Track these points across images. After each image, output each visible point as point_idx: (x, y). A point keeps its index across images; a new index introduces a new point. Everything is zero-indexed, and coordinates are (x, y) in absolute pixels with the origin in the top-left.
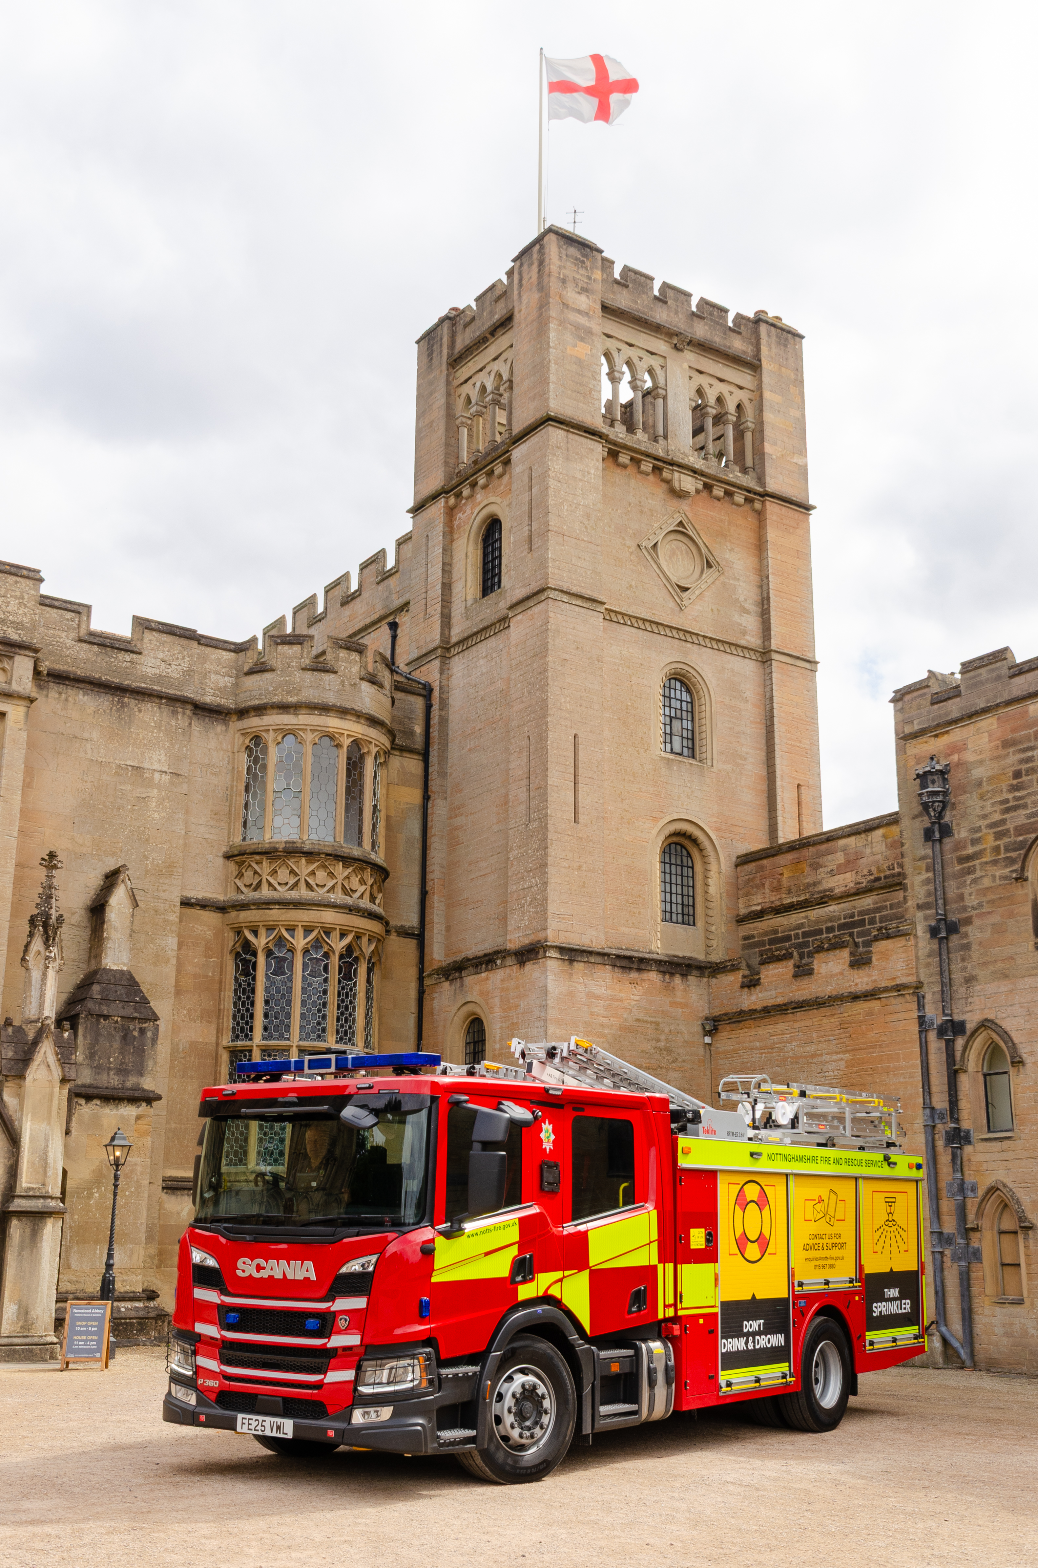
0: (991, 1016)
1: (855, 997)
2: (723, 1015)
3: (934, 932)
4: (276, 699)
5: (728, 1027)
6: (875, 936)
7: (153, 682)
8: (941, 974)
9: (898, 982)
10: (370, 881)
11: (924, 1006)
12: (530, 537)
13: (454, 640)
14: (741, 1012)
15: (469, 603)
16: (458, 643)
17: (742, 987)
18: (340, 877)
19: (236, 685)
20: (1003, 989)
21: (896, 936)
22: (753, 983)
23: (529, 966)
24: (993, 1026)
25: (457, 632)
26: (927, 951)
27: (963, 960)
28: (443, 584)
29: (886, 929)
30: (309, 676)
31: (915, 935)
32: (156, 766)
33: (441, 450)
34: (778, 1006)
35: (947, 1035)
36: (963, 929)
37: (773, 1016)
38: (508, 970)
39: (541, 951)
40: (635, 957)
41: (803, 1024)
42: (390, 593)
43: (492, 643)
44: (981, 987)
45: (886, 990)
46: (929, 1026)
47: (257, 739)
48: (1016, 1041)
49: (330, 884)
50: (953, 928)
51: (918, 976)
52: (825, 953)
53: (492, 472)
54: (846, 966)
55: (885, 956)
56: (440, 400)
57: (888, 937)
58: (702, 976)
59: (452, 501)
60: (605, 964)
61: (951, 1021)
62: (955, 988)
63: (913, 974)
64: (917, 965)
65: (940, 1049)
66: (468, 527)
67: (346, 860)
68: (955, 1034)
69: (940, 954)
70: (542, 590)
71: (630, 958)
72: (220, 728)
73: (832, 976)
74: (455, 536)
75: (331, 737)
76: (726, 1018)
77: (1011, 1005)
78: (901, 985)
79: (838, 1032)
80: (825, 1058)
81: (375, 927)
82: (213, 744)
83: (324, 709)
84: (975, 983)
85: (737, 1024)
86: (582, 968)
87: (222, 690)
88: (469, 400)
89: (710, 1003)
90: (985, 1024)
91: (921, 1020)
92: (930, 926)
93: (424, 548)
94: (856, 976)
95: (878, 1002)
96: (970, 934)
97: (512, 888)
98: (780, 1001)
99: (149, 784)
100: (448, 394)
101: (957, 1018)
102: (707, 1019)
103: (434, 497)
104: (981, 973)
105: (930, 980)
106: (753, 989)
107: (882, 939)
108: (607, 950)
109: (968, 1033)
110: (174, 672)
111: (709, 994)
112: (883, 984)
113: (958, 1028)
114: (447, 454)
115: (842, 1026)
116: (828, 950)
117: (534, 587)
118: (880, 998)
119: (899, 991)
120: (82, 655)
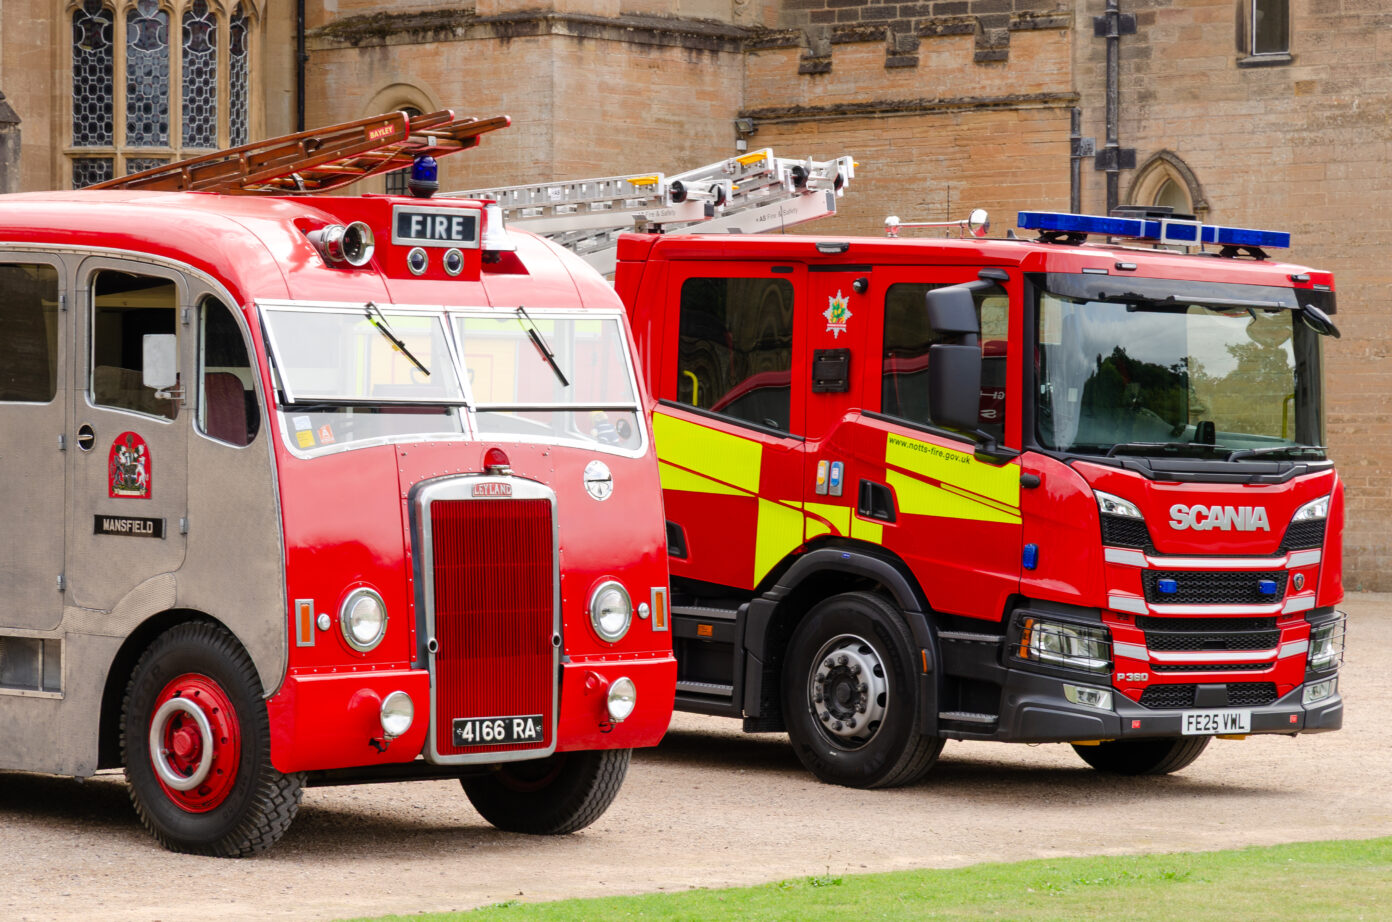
0: (1171, 147)
1: (981, 105)
2: (768, 110)
3: (1101, 28)
5: (774, 129)
6: (1015, 24)
8: (1108, 85)
9: (1045, 90)
11: (1079, 126)
14: (798, 110)
17: (801, 73)
20: (1190, 113)
21: (1046, 28)
22: (820, 69)
23: (517, 45)
24: (1173, 161)
26: (1088, 52)
27: (1138, 69)
29: (1032, 16)
31: (1073, 29)
34: (859, 105)
35: (1111, 168)
36: (1141, 29)
37: (851, 119)
38: (477, 46)
39: (542, 26)
40: (656, 29)
41: (897, 134)
44: (1161, 107)
45: (1027, 99)
46: (1085, 153)
48: (1202, 181)
50: (1128, 26)
51: (1074, 85)
52: (938, 40)
54: (970, 60)
55: (1028, 53)
57: (1035, 28)
58: (736, 51)
60: (620, 41)
61: (1117, 149)
62: (1124, 105)
63: (1067, 82)
64: (1073, 70)
65: (1097, 184)
68: (1121, 166)
69: (1109, 60)
71: (649, 31)
73: (946, 72)
76: (772, 115)
77: (1199, 135)
78: (1049, 94)
79: (951, 150)
80: (929, 183)
84: (1152, 102)
85: (790, 126)
86: (593, 48)
89: (744, 90)
90: (1162, 157)
91: (1075, 143)
92: (1095, 19)
94: (983, 76)
95: (1013, 115)
96: (1151, 37)
98: (862, 98)
101: (1124, 145)
102: (741, 115)
104: (1162, 90)
105: (1091, 91)
106: (818, 78)
107: (1026, 30)
108: (622, 21)
109: (1139, 165)
111: (744, 77)
112: (1023, 91)
113: (1126, 158)
115: (957, 141)
116: (943, 35)
118: (1016, 110)
119: (1046, 102)
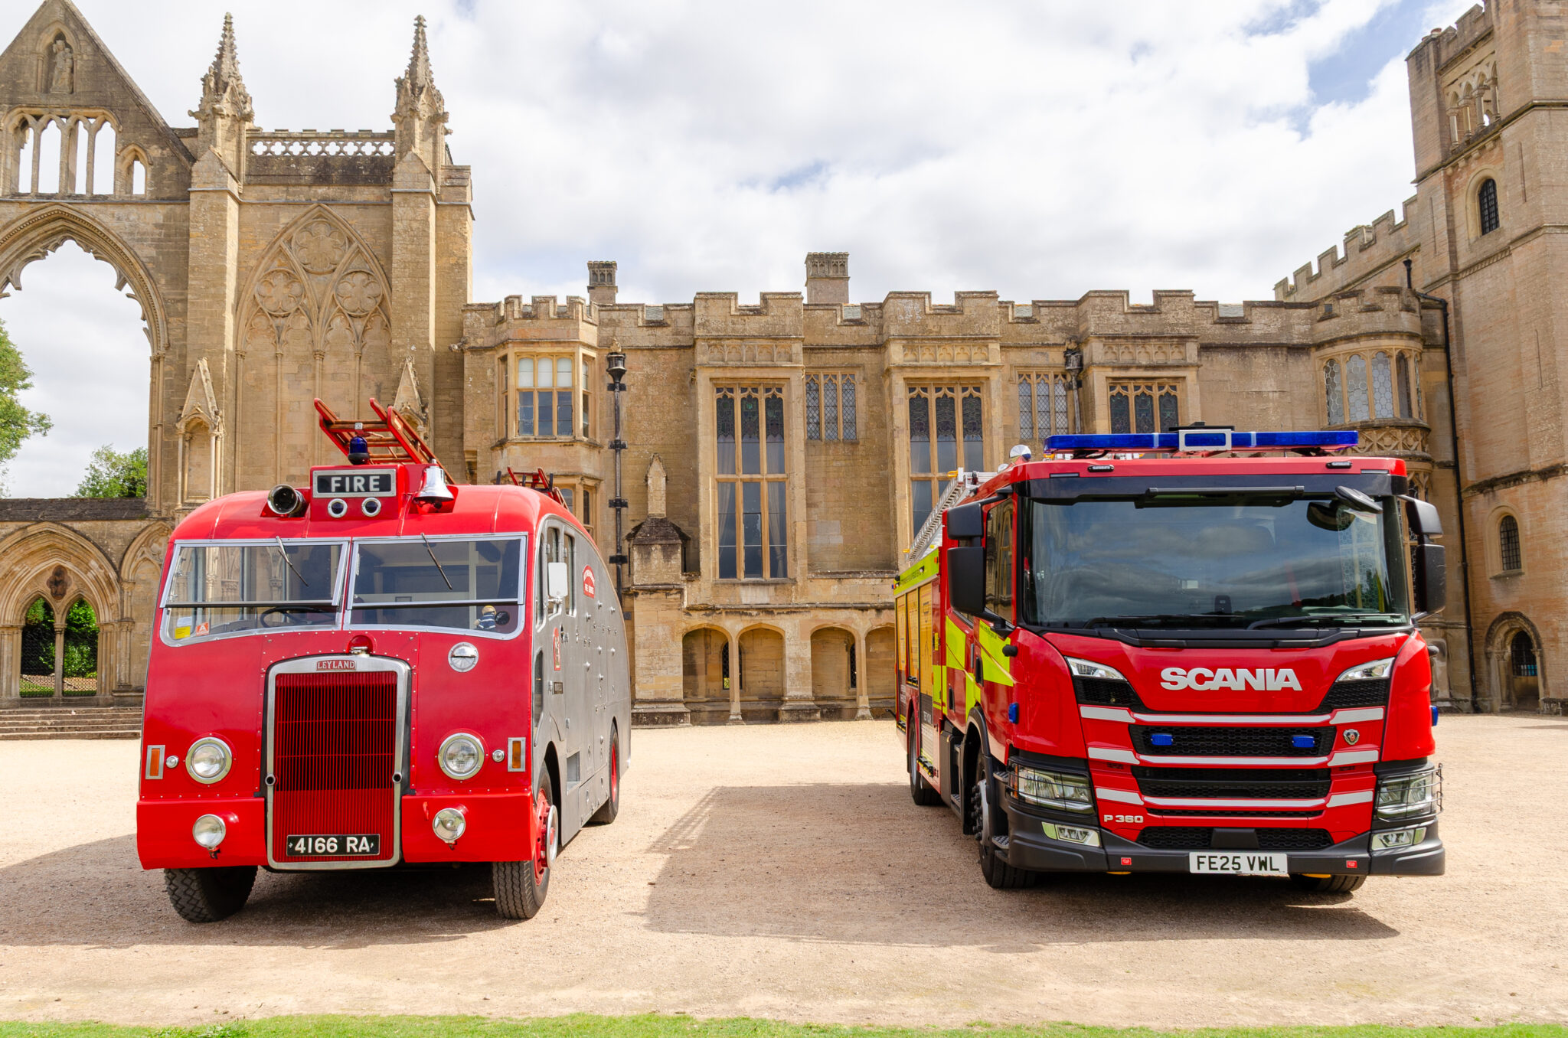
4: (1342, 334)
7: (1261, 339)
10: (1420, 438)
12: (1524, 192)
13: (1461, 267)
15: (1472, 241)
16: (1465, 270)
18: (1401, 439)
19: (1312, 329)
23: (1551, 482)
25: (1463, 262)
28: (1449, 231)
30: (1364, 316)
32: (1270, 389)
33: (1437, 136)
38: (1533, 485)
39: (1561, 471)
42: (1402, 239)
43: (1495, 267)
47: (1331, 361)
49: (1394, 444)
53: (1484, 147)
56: (1431, 100)
59: (1450, 171)
66: (1465, 188)
67: (1403, 428)
70: (1539, 229)
72: (1305, 358)
74: (1455, 195)
75: (1384, 352)
81: (1426, 466)
82: (1302, 369)
83: (1377, 335)
87: (1303, 335)
88: (1456, 96)
93: (1429, 207)
97: (1531, 431)
99: (1267, 400)
100: (1439, 95)
103: (1435, 170)
110: (1273, 330)
114: (1442, 139)
117: (1531, 226)
120: (1217, 332)
